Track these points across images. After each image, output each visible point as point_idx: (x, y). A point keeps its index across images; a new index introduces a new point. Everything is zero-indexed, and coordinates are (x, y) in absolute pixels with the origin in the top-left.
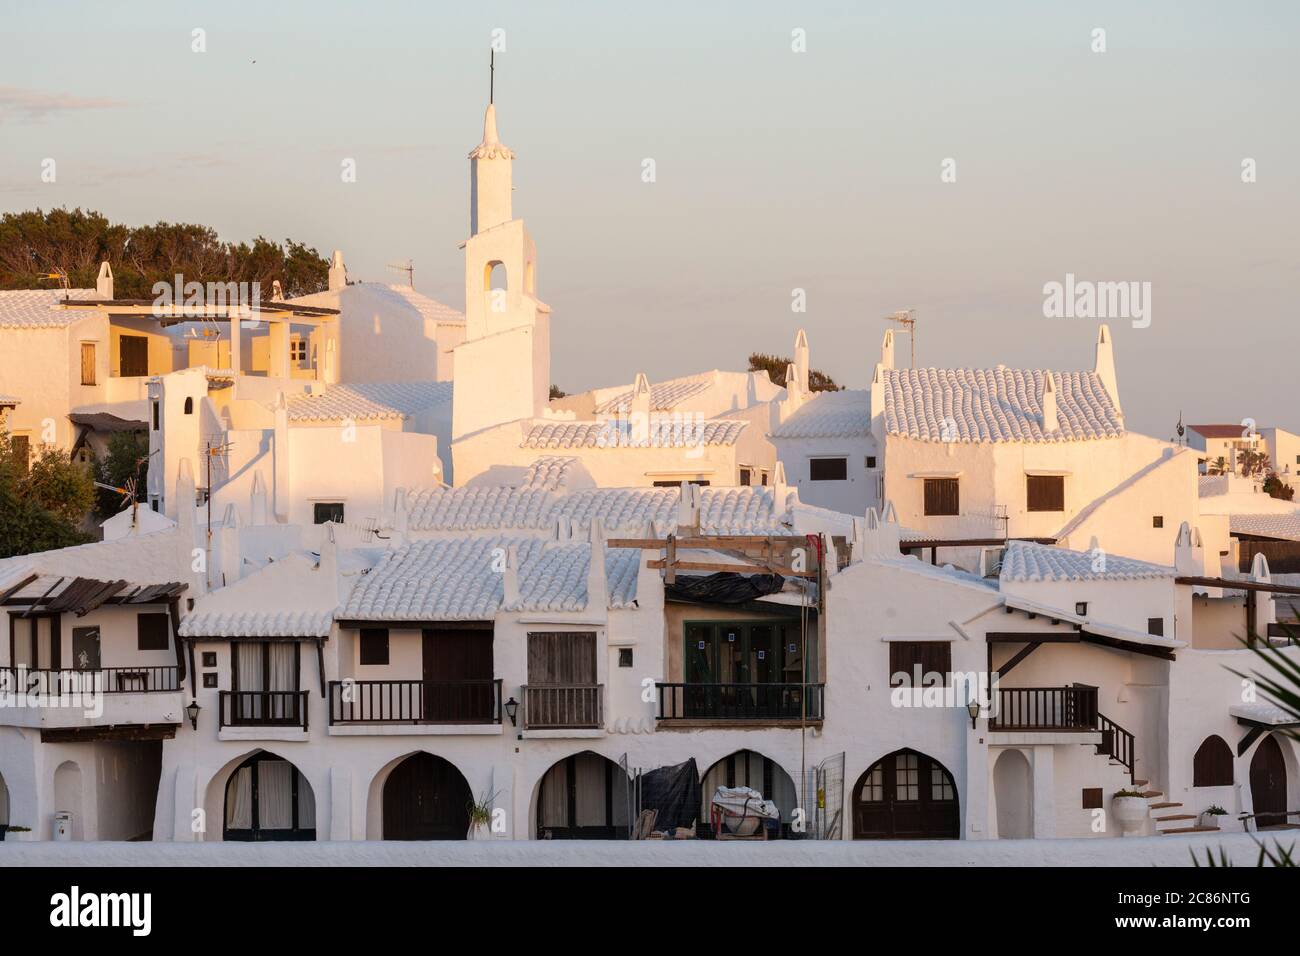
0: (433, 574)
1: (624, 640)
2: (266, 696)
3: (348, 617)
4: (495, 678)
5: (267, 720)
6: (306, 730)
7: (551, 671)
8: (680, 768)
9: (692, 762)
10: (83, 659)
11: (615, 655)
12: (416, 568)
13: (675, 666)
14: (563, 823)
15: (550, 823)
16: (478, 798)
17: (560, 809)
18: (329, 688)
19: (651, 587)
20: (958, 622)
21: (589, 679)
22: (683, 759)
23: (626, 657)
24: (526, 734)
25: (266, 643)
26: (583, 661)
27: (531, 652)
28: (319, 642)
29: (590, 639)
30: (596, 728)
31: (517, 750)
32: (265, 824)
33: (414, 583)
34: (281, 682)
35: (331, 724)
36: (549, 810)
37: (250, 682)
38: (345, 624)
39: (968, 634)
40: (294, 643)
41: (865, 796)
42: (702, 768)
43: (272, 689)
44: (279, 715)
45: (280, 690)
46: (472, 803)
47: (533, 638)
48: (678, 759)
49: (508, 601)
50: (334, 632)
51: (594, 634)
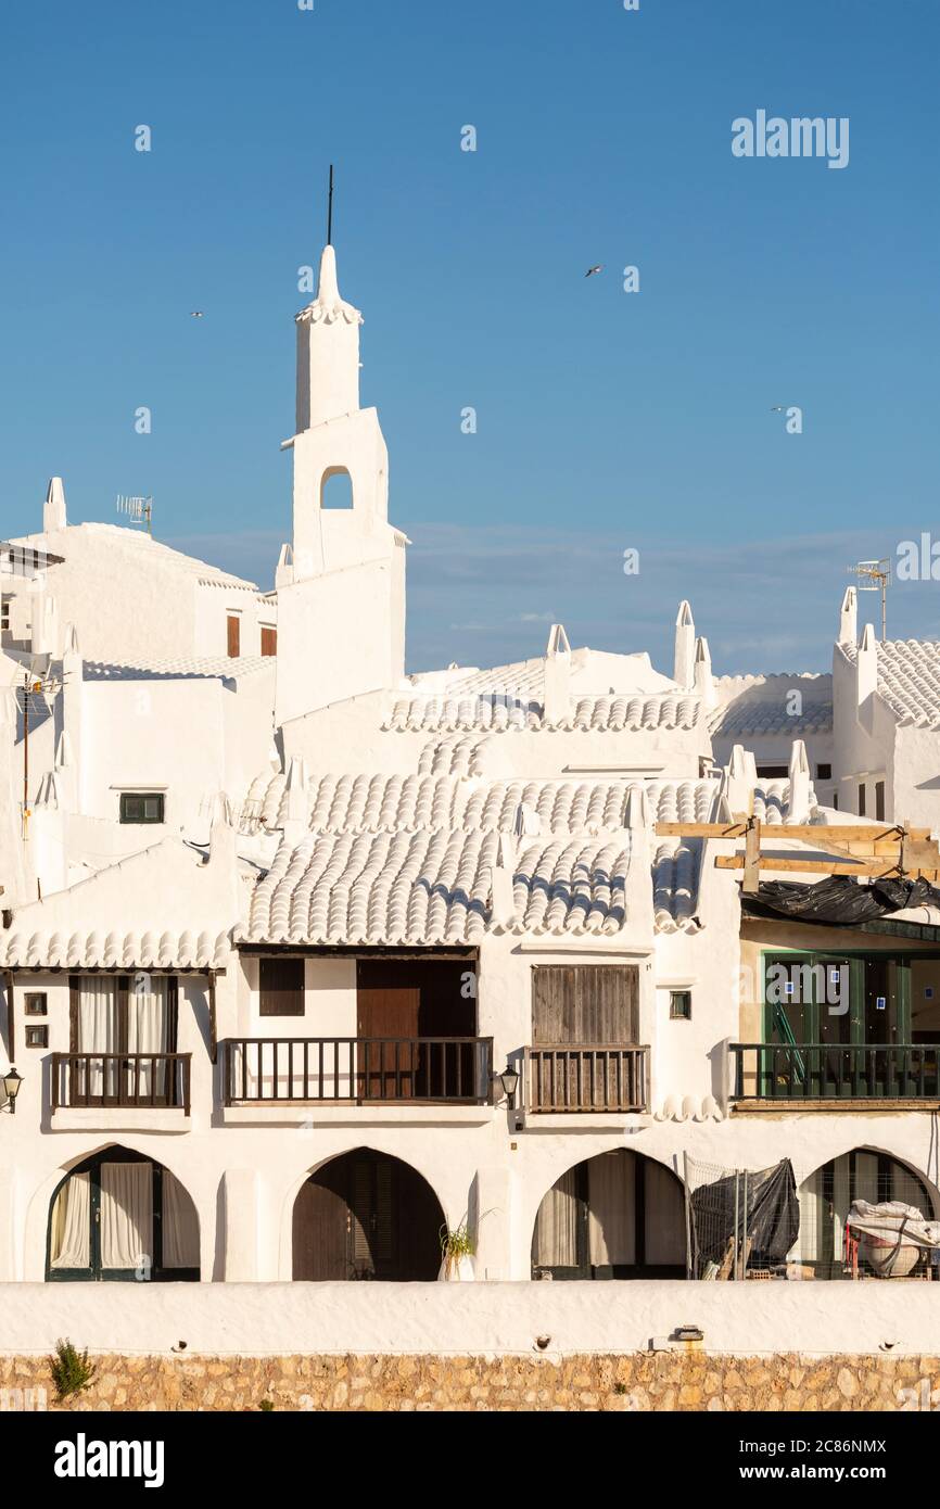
0: (369, 878)
1: (679, 977)
2: (121, 1061)
3: (255, 940)
4: (482, 1034)
5: (120, 1100)
6: (187, 1114)
7: (568, 1024)
8: (769, 1174)
9: (786, 1169)
11: (664, 1001)
13: (749, 1019)
14: (568, 1260)
15: (548, 1260)
16: (455, 1219)
17: (564, 1239)
18: (222, 1053)
19: (720, 893)
21: (627, 1038)
22: (775, 1162)
23: (682, 1004)
24: (531, 1121)
25: (121, 981)
26: (617, 1009)
27: (537, 994)
28: (207, 977)
29: (632, 976)
30: (637, 1111)
31: (514, 1146)
32: (110, 1261)
33: (343, 889)
34: (146, 1037)
35: (228, 1104)
36: (547, 1241)
37: (96, 1040)
38: (245, 949)
40: (167, 981)
42: (802, 1173)
43: (132, 1050)
44: (143, 1092)
45: (145, 1050)
46: (445, 1230)
47: (539, 973)
49: (500, 916)
50: (232, 961)
51: (635, 969)
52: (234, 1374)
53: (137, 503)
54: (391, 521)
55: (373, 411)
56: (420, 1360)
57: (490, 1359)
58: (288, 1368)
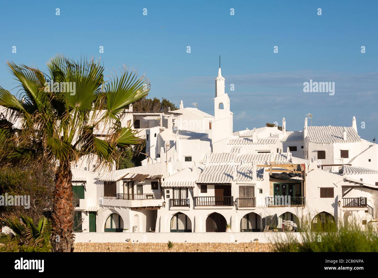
0: (217, 173)
1: (260, 187)
2: (180, 200)
3: (199, 183)
4: (232, 196)
5: (180, 205)
6: (189, 208)
7: (244, 194)
8: (273, 216)
9: (276, 215)
10: (139, 192)
11: (259, 191)
12: (212, 172)
13: (271, 193)
14: (246, 228)
15: (243, 228)
16: (228, 222)
17: (245, 225)
18: (194, 199)
19: (266, 175)
20: (335, 183)
21: (253, 196)
22: (274, 214)
23: (261, 191)
24: (239, 208)
25: (180, 189)
26: (251, 192)
27: (240, 190)
28: (192, 188)
29: (253, 187)
30: (254, 207)
31: (237, 212)
32: (180, 228)
33: (213, 175)
34: (184, 196)
35: (195, 206)
36: (243, 225)
37: (177, 197)
38: (198, 184)
39: (337, 186)
40: (187, 189)
41: (314, 222)
42: (278, 216)
43: (182, 198)
44: (183, 204)
45: (183, 199)
46: (227, 224)
47: (240, 187)
48: (273, 214)
49: (234, 179)
50: (196, 186)
51: (254, 186)
52: (193, 245)
53: (195, 104)
54: (230, 111)
55: (227, 94)
56: (219, 243)
57: (229, 243)
58: (201, 245)
